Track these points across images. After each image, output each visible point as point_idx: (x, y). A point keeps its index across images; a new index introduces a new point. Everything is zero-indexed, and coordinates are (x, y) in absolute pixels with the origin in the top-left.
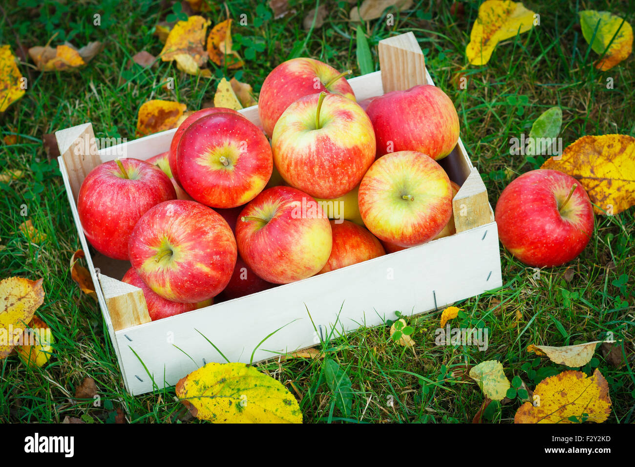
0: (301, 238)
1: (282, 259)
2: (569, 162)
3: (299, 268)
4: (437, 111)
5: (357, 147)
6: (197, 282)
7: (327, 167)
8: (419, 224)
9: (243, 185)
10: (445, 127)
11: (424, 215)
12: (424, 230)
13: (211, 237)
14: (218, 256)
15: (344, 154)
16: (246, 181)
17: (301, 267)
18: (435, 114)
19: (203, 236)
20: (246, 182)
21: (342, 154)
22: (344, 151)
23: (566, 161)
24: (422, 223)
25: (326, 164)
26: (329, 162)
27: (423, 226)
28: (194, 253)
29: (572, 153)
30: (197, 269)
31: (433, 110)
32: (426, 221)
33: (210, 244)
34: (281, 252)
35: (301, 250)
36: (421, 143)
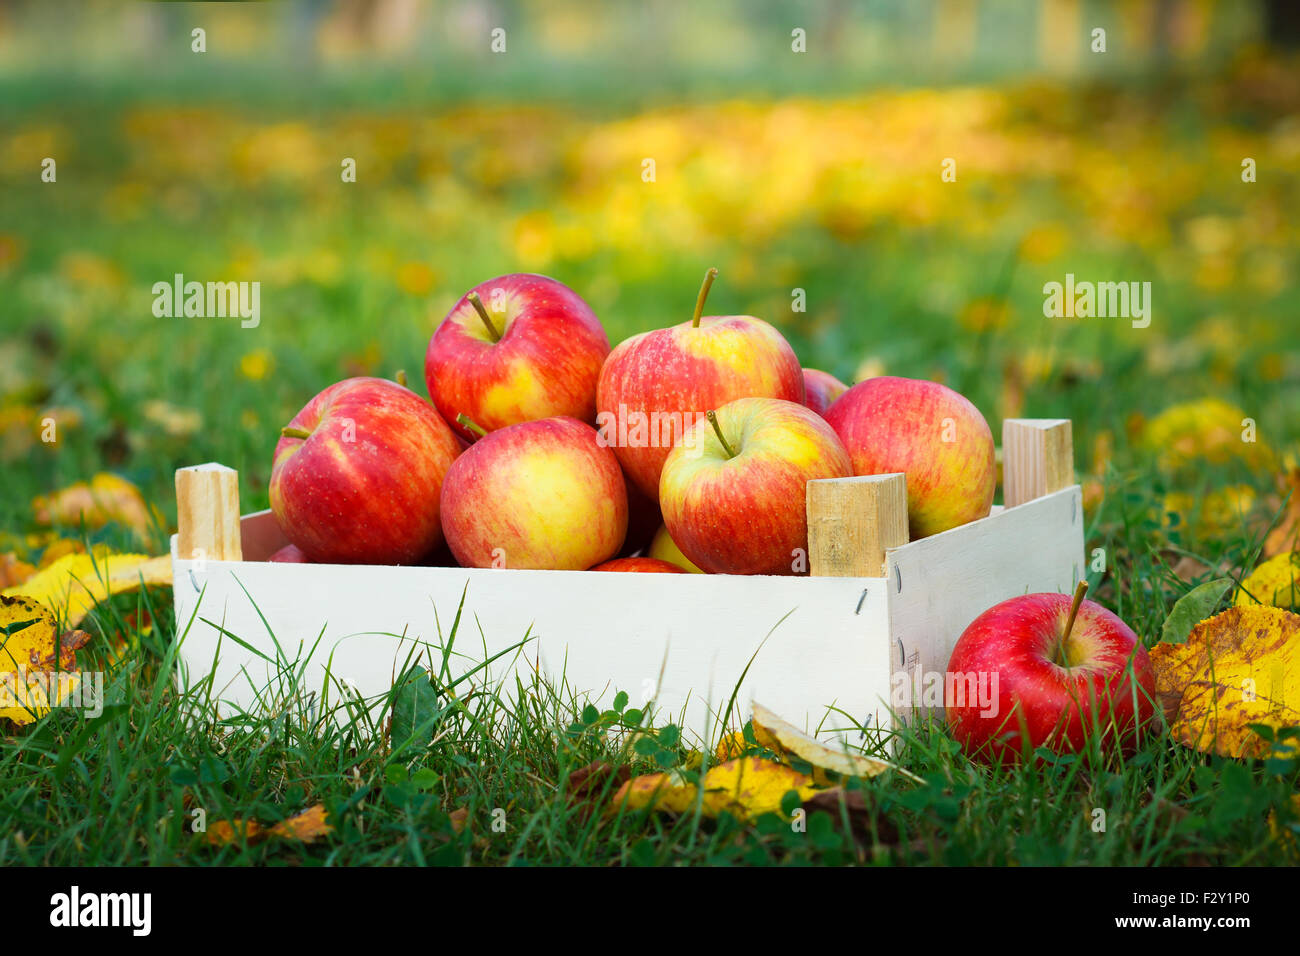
0: (517, 457)
1: (471, 487)
2: (1189, 666)
3: (496, 520)
4: (927, 408)
5: (712, 363)
6: (315, 474)
7: (641, 377)
8: (717, 487)
9: (494, 368)
10: (925, 438)
11: (733, 474)
12: (721, 504)
13: (382, 413)
14: (375, 448)
15: (681, 362)
16: (501, 360)
17: (500, 518)
18: (919, 410)
19: (368, 404)
20: (499, 362)
21: (676, 360)
22: (681, 357)
23: (1185, 662)
24: (722, 486)
25: (642, 369)
26: (648, 368)
27: (722, 491)
28: (335, 421)
29: (1200, 646)
30: (326, 448)
31: (918, 403)
32: (731, 485)
33: (372, 420)
34: (474, 472)
35: (507, 478)
36: (863, 446)
